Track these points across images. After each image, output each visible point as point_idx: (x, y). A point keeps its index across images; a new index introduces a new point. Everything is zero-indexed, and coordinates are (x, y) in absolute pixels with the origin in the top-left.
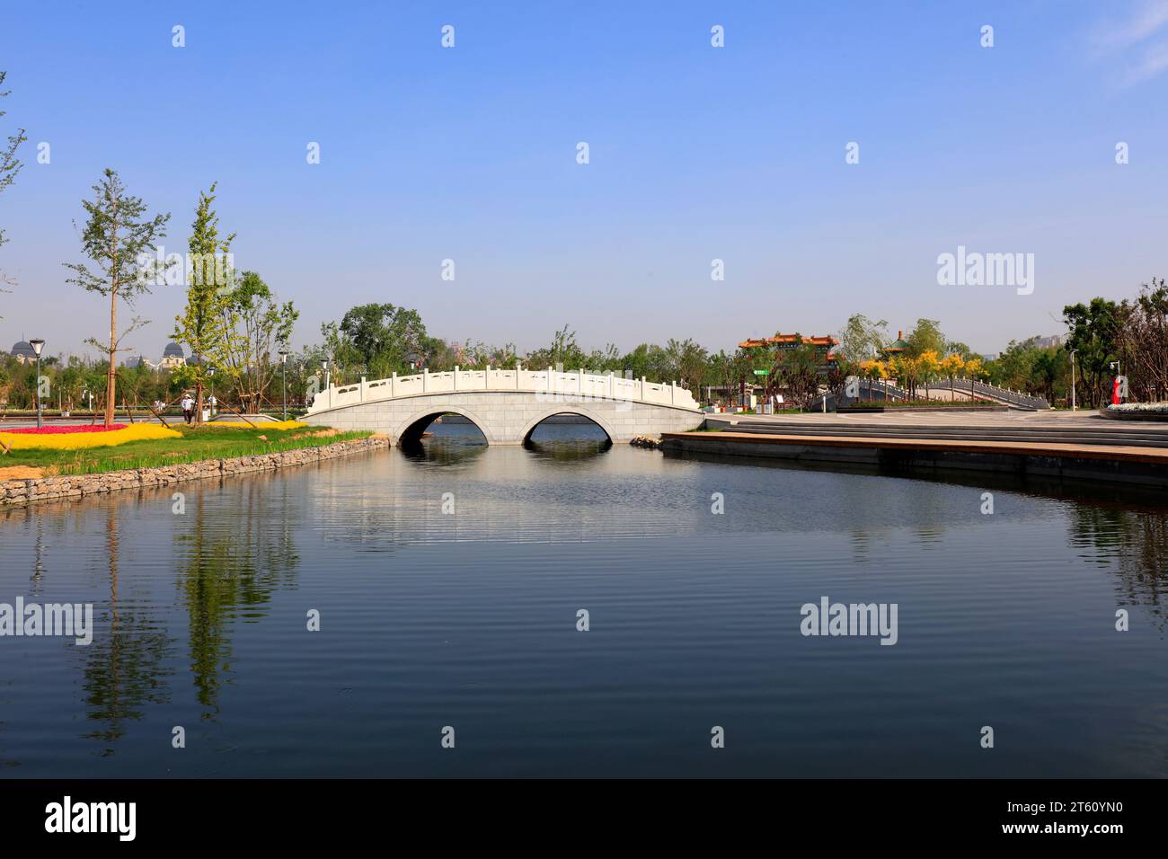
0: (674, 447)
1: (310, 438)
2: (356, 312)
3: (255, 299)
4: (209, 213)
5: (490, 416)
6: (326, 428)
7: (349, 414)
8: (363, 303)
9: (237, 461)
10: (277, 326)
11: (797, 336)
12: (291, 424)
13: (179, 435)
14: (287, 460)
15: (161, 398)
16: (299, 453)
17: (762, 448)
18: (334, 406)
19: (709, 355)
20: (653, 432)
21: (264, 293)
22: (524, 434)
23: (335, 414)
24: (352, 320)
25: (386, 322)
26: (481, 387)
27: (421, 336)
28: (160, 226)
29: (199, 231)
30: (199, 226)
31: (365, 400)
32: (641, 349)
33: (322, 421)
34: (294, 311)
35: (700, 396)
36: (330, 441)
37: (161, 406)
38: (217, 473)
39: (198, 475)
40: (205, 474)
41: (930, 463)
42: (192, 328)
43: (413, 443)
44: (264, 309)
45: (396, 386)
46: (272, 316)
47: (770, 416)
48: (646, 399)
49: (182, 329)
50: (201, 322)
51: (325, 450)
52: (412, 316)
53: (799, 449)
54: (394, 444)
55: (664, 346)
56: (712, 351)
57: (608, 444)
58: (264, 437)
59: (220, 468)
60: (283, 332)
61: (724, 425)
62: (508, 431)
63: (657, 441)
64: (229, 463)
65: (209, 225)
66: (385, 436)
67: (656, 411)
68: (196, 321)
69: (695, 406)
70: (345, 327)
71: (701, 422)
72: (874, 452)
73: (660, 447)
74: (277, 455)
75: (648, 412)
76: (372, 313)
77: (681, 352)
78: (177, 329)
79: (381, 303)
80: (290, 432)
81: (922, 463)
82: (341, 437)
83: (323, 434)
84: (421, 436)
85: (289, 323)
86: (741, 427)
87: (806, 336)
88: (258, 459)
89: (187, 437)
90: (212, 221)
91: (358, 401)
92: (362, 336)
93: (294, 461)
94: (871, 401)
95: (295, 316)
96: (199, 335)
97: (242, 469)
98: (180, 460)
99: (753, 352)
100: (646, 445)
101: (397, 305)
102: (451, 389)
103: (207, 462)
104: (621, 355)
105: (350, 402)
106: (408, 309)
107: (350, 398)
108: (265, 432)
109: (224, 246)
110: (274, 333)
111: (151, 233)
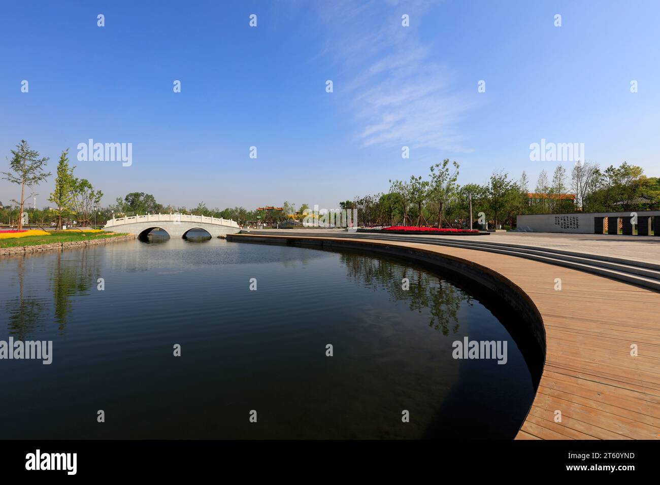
0: (230, 238)
1: (103, 235)
2: (131, 195)
3: (86, 189)
4: (65, 158)
5: (171, 229)
6: (111, 232)
7: (119, 227)
8: (133, 192)
9: (69, 243)
10: (95, 197)
11: (273, 207)
12: (98, 231)
13: (50, 234)
14: (91, 243)
15: (54, 221)
16: (96, 240)
17: (255, 239)
18: (114, 225)
19: (247, 212)
20: (224, 234)
21: (90, 187)
22: (183, 234)
23: (114, 227)
24: (129, 197)
25: (142, 198)
26: (168, 220)
27: (154, 203)
28: (45, 162)
29: (61, 164)
30: (62, 162)
31: (126, 223)
32: (227, 209)
33: (110, 230)
34: (102, 193)
35: (240, 224)
36: (110, 236)
37: (54, 224)
38: (61, 247)
39: (52, 248)
40: (55, 248)
41: (299, 243)
42: (57, 197)
43: (144, 237)
44: (90, 191)
45: (138, 219)
46: (92, 195)
47: (261, 230)
48: (223, 224)
49: (53, 197)
50: (61, 195)
51: (108, 239)
52: (151, 196)
53: (265, 239)
54: (136, 237)
55: (234, 209)
56: (248, 211)
57: (211, 237)
58: (84, 235)
59: (62, 245)
60: (97, 200)
61: (246, 232)
62: (177, 233)
63: (225, 237)
64: (65, 244)
65: (65, 162)
66: (133, 235)
67: (226, 228)
68: (59, 195)
69: (238, 226)
70: (126, 199)
71: (239, 231)
72: (285, 240)
73: (226, 238)
74: (87, 241)
75: (223, 228)
76: (137, 195)
77: (239, 211)
78: (51, 197)
79: (140, 192)
80: (96, 233)
81: (297, 243)
82: (115, 235)
83: (110, 234)
84: (147, 235)
85: (99, 197)
86: (251, 232)
87: (275, 207)
88: (79, 242)
89: (53, 235)
90: (67, 161)
91: (123, 223)
92: (133, 202)
93: (94, 243)
94: (290, 225)
95: (102, 195)
96: (60, 200)
97: (71, 246)
98: (44, 243)
99: (260, 211)
100: (222, 238)
101: (146, 193)
102: (158, 220)
103: (56, 244)
104: (220, 211)
105: (121, 224)
106: (149, 194)
107: (120, 222)
108: (85, 233)
109: (71, 170)
110: (93, 200)
111: (41, 164)
